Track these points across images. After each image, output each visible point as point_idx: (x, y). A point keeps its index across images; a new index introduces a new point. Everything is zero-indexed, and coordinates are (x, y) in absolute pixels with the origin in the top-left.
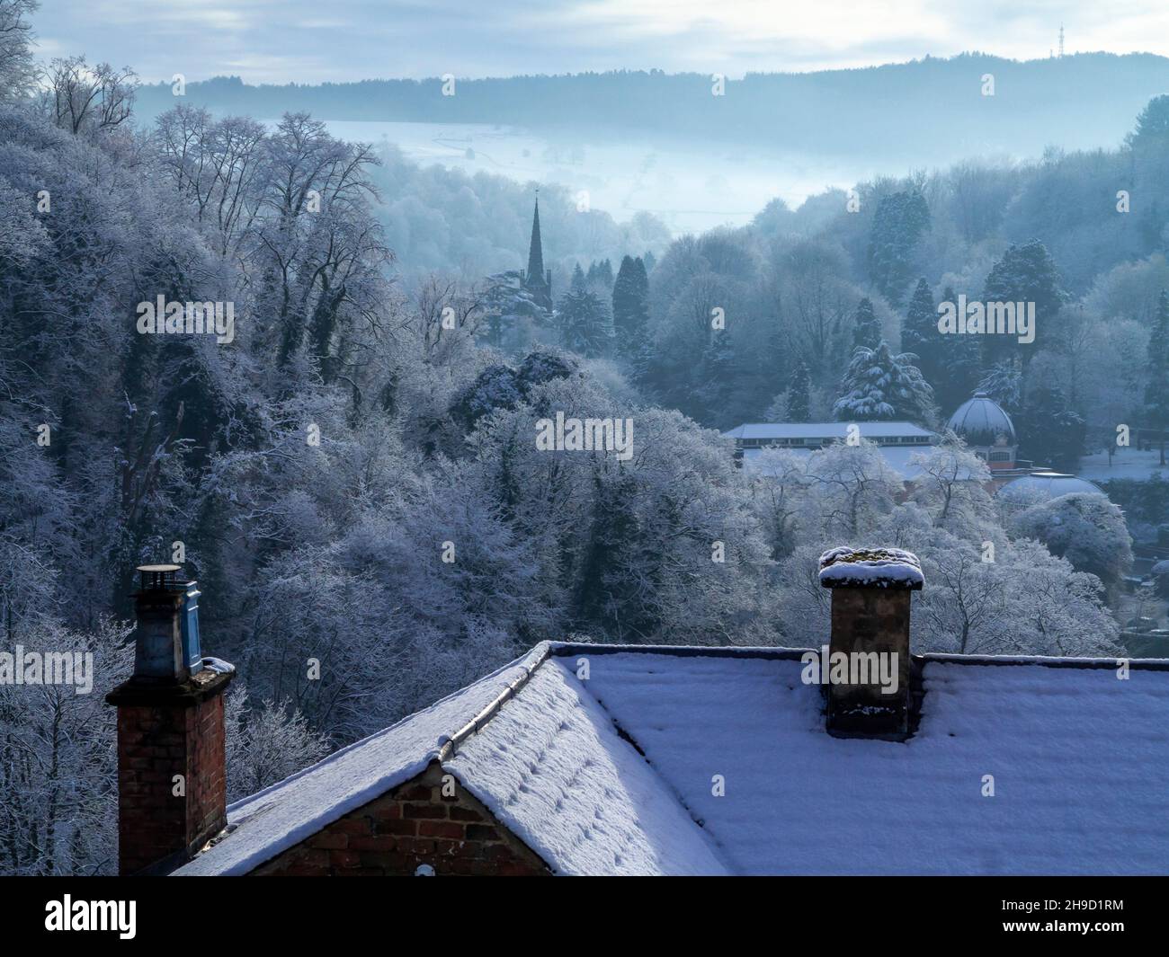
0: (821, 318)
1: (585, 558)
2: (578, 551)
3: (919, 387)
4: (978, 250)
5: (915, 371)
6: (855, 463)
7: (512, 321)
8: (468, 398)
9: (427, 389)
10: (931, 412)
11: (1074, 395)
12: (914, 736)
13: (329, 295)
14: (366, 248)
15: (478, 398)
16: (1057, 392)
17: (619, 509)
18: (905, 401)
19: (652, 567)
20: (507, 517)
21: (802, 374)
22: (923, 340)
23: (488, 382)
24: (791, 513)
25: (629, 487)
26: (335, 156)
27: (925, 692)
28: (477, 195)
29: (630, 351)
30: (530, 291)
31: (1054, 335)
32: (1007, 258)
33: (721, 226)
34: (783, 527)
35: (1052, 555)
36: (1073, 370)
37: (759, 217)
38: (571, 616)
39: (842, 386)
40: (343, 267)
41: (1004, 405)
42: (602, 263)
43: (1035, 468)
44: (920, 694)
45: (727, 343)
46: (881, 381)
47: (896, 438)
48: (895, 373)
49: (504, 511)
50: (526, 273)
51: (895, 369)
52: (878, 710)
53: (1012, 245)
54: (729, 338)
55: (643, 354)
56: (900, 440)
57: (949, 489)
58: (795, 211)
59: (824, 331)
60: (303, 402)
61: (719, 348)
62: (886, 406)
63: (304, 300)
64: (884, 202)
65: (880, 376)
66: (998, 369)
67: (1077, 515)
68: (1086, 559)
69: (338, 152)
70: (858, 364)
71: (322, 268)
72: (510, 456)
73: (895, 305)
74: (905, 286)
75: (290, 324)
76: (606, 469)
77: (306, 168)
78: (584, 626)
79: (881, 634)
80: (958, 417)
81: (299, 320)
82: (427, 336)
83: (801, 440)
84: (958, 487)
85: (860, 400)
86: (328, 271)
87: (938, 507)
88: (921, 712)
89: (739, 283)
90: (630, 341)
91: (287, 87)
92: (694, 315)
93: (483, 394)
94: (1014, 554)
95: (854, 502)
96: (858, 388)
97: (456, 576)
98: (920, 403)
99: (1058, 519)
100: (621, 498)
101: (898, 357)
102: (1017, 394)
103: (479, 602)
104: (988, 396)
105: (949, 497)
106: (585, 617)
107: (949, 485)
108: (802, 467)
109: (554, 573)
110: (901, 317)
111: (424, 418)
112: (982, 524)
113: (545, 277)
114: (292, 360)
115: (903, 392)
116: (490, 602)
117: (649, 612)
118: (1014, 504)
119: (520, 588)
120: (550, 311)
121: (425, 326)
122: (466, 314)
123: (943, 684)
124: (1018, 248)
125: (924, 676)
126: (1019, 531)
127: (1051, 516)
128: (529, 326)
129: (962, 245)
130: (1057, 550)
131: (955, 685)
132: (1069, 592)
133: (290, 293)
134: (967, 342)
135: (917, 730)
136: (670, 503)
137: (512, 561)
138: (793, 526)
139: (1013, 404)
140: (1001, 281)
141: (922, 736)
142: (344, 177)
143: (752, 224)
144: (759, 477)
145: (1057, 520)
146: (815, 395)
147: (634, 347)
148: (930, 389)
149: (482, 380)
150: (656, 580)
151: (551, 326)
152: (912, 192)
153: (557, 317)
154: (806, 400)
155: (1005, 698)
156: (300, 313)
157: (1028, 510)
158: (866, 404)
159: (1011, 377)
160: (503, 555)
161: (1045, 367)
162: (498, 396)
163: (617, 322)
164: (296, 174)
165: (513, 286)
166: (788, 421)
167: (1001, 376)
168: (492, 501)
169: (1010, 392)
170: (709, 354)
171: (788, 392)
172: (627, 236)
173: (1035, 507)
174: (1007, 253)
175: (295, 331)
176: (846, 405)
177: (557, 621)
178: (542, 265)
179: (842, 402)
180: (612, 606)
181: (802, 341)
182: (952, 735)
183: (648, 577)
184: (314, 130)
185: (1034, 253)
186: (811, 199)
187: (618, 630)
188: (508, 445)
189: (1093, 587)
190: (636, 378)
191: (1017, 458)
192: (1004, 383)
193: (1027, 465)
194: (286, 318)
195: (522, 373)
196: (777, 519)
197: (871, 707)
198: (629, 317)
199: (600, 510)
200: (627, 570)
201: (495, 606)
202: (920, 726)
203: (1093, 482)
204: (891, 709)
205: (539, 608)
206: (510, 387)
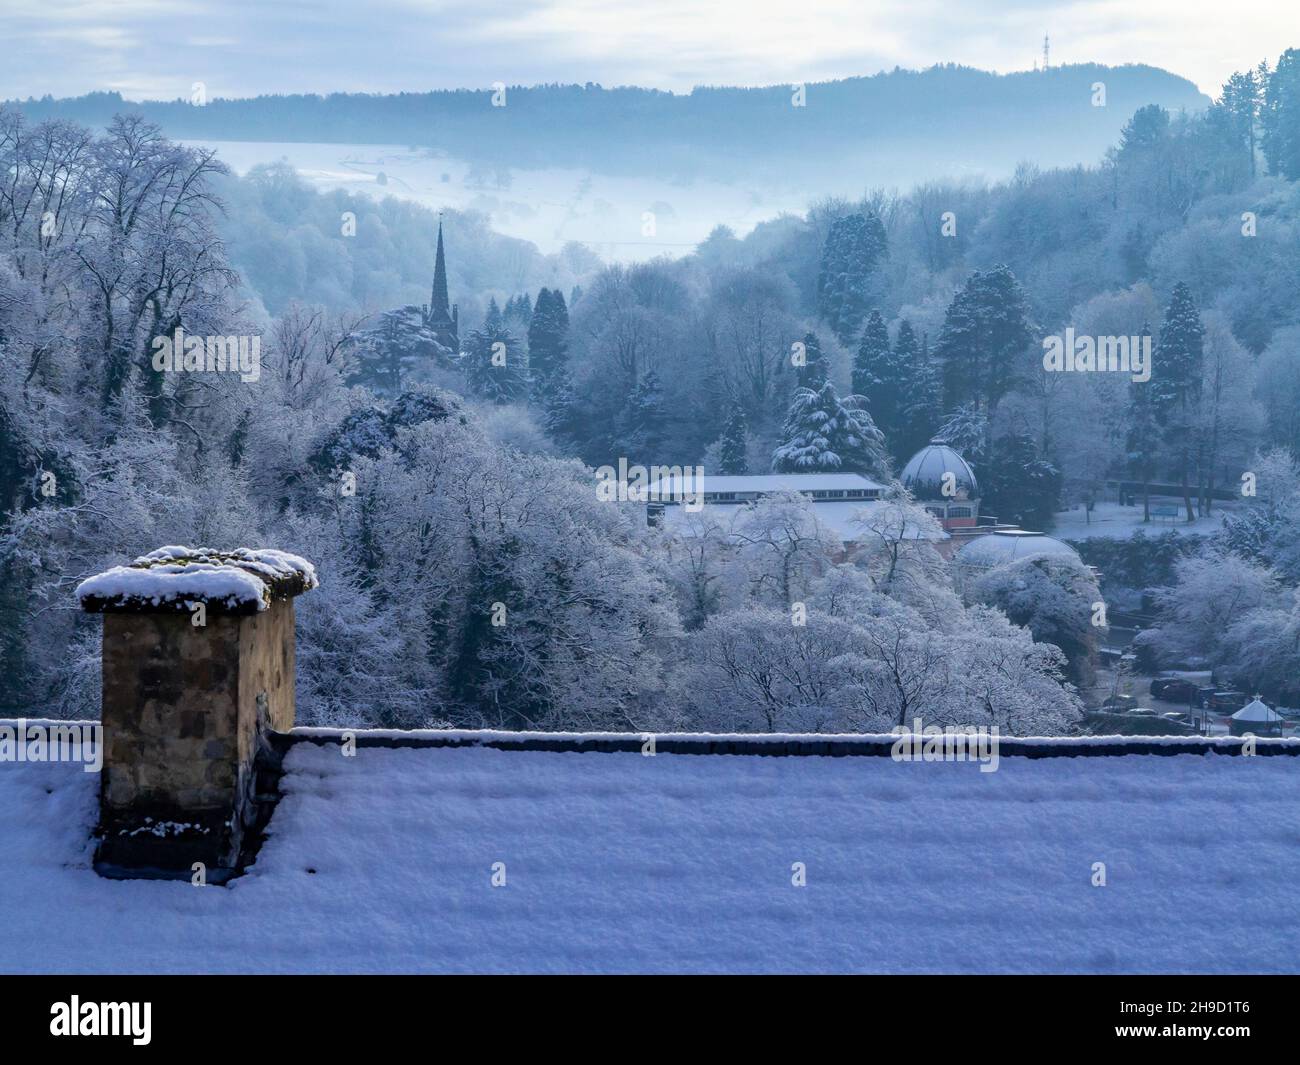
0: (761, 356)
1: (460, 630)
2: (453, 624)
3: (869, 434)
4: (943, 280)
5: (865, 416)
6: (786, 520)
7: (412, 363)
8: (330, 446)
9: (283, 437)
10: (883, 463)
11: (1046, 443)
12: (246, 873)
13: (162, 324)
14: (204, 270)
15: (342, 445)
16: (1027, 439)
17: (498, 572)
18: (854, 450)
19: (539, 640)
20: (365, 583)
21: (738, 420)
22: (877, 381)
23: (354, 427)
24: (713, 578)
25: (511, 547)
26: (174, 163)
27: (281, 795)
28: (383, 222)
29: (546, 397)
30: (432, 330)
31: (1024, 374)
32: (970, 286)
33: (659, 257)
34: (704, 594)
35: (1011, 624)
36: (1046, 413)
37: (703, 246)
38: (443, 698)
39: (783, 434)
40: (178, 292)
41: (967, 456)
42: (520, 299)
43: (1000, 526)
44: (273, 798)
45: (655, 386)
46: (826, 427)
47: (841, 492)
48: (842, 418)
49: (362, 576)
50: (429, 308)
51: (842, 413)
52: (180, 828)
53: (976, 271)
54: (657, 380)
55: (559, 399)
56: (845, 494)
57: (896, 550)
58: (742, 240)
59: (765, 372)
60: (124, 450)
61: (646, 392)
62: (831, 456)
63: (131, 330)
64: (836, 226)
65: (825, 421)
66: (961, 413)
67: (1044, 578)
68: (1054, 629)
69: (177, 161)
70: (800, 408)
71: (153, 292)
72: (371, 512)
73: (846, 342)
74: (859, 320)
75: (115, 359)
76: (484, 525)
77: (139, 178)
78: (459, 710)
79: (189, 693)
80: (912, 468)
81: (126, 354)
82: (289, 376)
83: (732, 495)
84: (907, 547)
85: (801, 450)
86: (162, 296)
87: (883, 570)
88: (266, 830)
89: (669, 317)
90: (545, 385)
91: (173, 103)
92: (618, 354)
93: (348, 441)
94: (968, 623)
95: (786, 564)
96: (799, 436)
97: (304, 652)
98: (870, 452)
99: (1022, 582)
100: (501, 560)
101: (846, 399)
102: (982, 442)
103: (332, 682)
104: (949, 444)
105: (895, 559)
106: (459, 700)
107: (895, 544)
108: (725, 525)
109: (422, 647)
110: (853, 356)
111: (278, 469)
112: (933, 589)
113: (450, 312)
114: (115, 401)
115: (851, 439)
116: (346, 682)
117: (534, 693)
118: (972, 566)
119: (381, 665)
120: (456, 352)
121: (286, 363)
122: (334, 350)
123: (315, 782)
124: (983, 275)
125: (284, 767)
126: (978, 597)
127: (1014, 579)
128: (432, 369)
129: (924, 274)
130: (1020, 617)
131: (333, 782)
132: (1027, 666)
133: (114, 323)
134: (927, 382)
135: (253, 862)
136: (560, 566)
137: (371, 634)
138: (715, 593)
139: (978, 453)
140: (964, 313)
141: (258, 873)
142: (184, 189)
143: (693, 254)
144: (676, 536)
145: (1021, 584)
146: (752, 443)
147: (550, 391)
148: (882, 436)
149: (347, 426)
150: (544, 656)
151: (457, 369)
152: (868, 214)
153: (464, 358)
154: (742, 450)
155: (415, 804)
156: (127, 345)
157: (989, 574)
158: (808, 453)
159: (975, 422)
160: (361, 628)
161: (1013, 411)
162: (365, 444)
163: (533, 363)
164: (129, 185)
165: (412, 323)
166: (721, 474)
167: (964, 421)
168: (348, 564)
169: (972, 440)
170: (634, 399)
171: (721, 441)
172: (555, 270)
173: (998, 569)
174: (970, 281)
175: (120, 367)
176: (786, 456)
177: (425, 704)
178: (447, 300)
179: (781, 452)
180: (493, 686)
181: (740, 384)
182: (312, 871)
183: (533, 653)
184: (149, 133)
185: (1000, 281)
186: (761, 226)
187: (498, 716)
188: (369, 499)
189: (1055, 660)
190: (552, 427)
191: (980, 514)
192: (967, 430)
193: (991, 522)
194: (110, 352)
195: (394, 417)
196: (697, 585)
197: (169, 824)
198: (548, 359)
199: (478, 574)
200: (508, 644)
201: (351, 687)
202: (258, 856)
203: (1068, 542)
204: (203, 827)
205: (403, 689)
206: (379, 433)
